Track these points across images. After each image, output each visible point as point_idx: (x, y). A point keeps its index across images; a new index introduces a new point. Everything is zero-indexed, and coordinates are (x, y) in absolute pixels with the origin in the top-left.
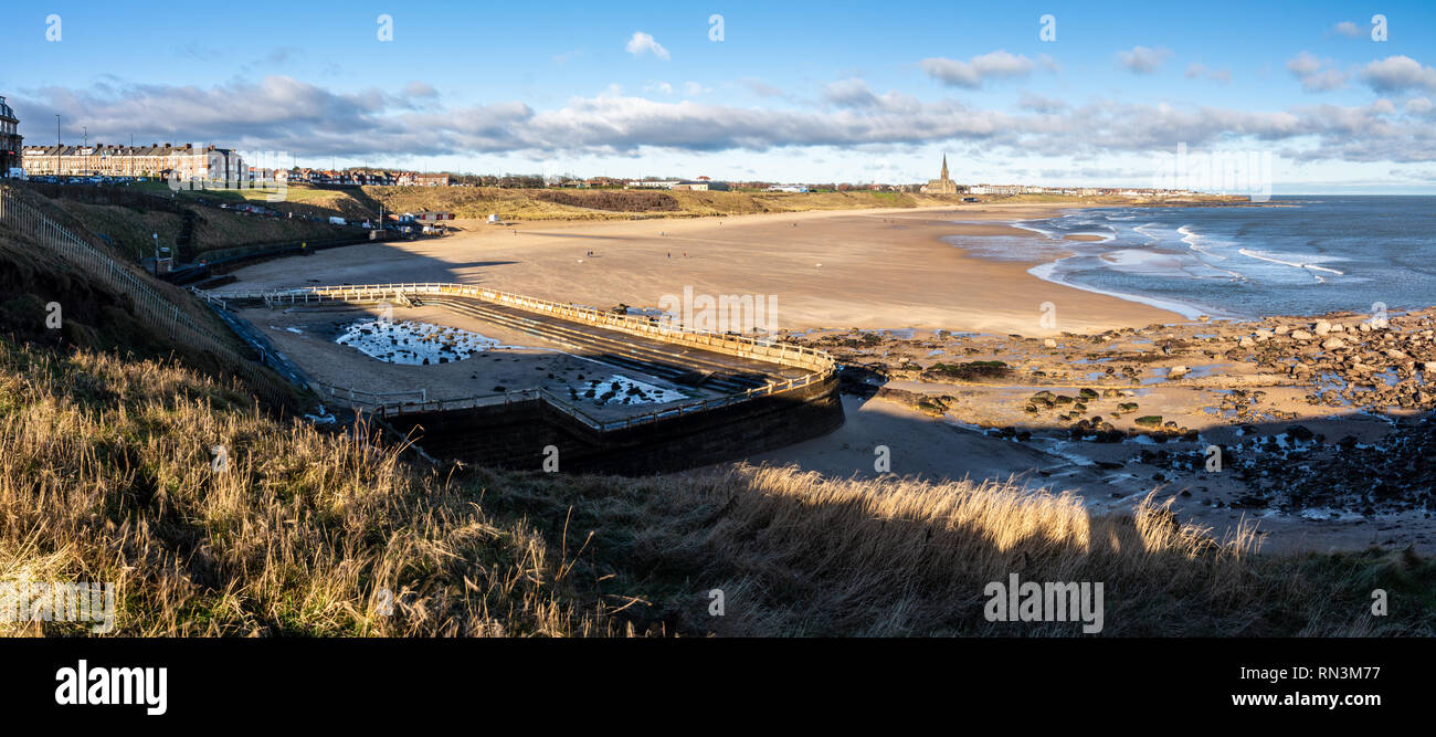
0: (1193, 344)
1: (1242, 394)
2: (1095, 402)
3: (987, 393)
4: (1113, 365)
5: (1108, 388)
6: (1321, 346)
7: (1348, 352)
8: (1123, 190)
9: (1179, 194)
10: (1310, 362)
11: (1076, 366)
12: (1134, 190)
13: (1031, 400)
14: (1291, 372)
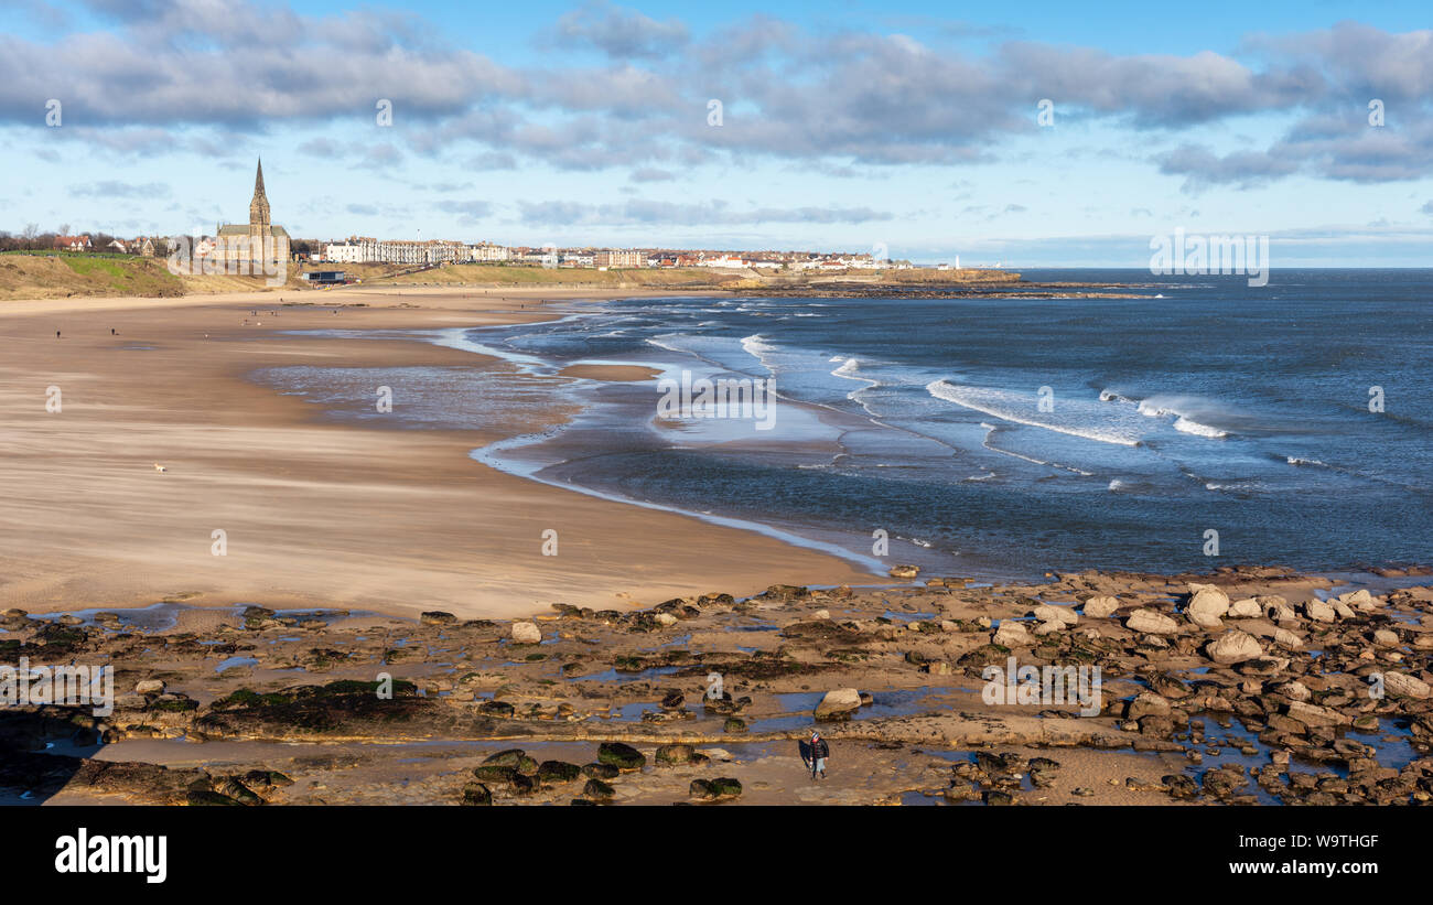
0: (878, 636)
1: (1000, 763)
2: (636, 777)
3: (365, 760)
4: (683, 684)
5: (667, 741)
6: (1202, 651)
7: (1275, 672)
8: (709, 255)
9: (845, 264)
10: (1174, 692)
11: (589, 688)
12: (735, 255)
13: (477, 772)
14: (1125, 714)
